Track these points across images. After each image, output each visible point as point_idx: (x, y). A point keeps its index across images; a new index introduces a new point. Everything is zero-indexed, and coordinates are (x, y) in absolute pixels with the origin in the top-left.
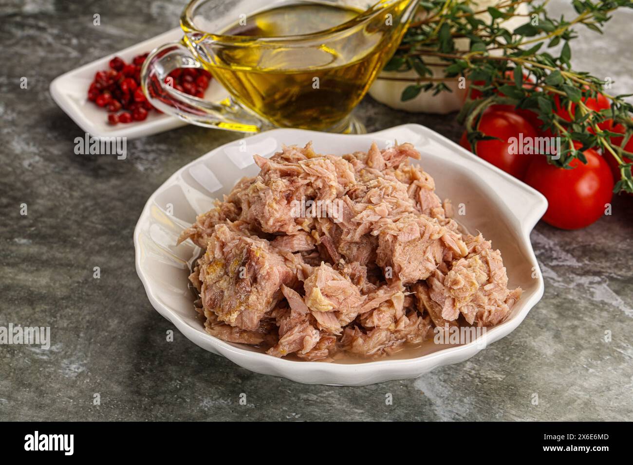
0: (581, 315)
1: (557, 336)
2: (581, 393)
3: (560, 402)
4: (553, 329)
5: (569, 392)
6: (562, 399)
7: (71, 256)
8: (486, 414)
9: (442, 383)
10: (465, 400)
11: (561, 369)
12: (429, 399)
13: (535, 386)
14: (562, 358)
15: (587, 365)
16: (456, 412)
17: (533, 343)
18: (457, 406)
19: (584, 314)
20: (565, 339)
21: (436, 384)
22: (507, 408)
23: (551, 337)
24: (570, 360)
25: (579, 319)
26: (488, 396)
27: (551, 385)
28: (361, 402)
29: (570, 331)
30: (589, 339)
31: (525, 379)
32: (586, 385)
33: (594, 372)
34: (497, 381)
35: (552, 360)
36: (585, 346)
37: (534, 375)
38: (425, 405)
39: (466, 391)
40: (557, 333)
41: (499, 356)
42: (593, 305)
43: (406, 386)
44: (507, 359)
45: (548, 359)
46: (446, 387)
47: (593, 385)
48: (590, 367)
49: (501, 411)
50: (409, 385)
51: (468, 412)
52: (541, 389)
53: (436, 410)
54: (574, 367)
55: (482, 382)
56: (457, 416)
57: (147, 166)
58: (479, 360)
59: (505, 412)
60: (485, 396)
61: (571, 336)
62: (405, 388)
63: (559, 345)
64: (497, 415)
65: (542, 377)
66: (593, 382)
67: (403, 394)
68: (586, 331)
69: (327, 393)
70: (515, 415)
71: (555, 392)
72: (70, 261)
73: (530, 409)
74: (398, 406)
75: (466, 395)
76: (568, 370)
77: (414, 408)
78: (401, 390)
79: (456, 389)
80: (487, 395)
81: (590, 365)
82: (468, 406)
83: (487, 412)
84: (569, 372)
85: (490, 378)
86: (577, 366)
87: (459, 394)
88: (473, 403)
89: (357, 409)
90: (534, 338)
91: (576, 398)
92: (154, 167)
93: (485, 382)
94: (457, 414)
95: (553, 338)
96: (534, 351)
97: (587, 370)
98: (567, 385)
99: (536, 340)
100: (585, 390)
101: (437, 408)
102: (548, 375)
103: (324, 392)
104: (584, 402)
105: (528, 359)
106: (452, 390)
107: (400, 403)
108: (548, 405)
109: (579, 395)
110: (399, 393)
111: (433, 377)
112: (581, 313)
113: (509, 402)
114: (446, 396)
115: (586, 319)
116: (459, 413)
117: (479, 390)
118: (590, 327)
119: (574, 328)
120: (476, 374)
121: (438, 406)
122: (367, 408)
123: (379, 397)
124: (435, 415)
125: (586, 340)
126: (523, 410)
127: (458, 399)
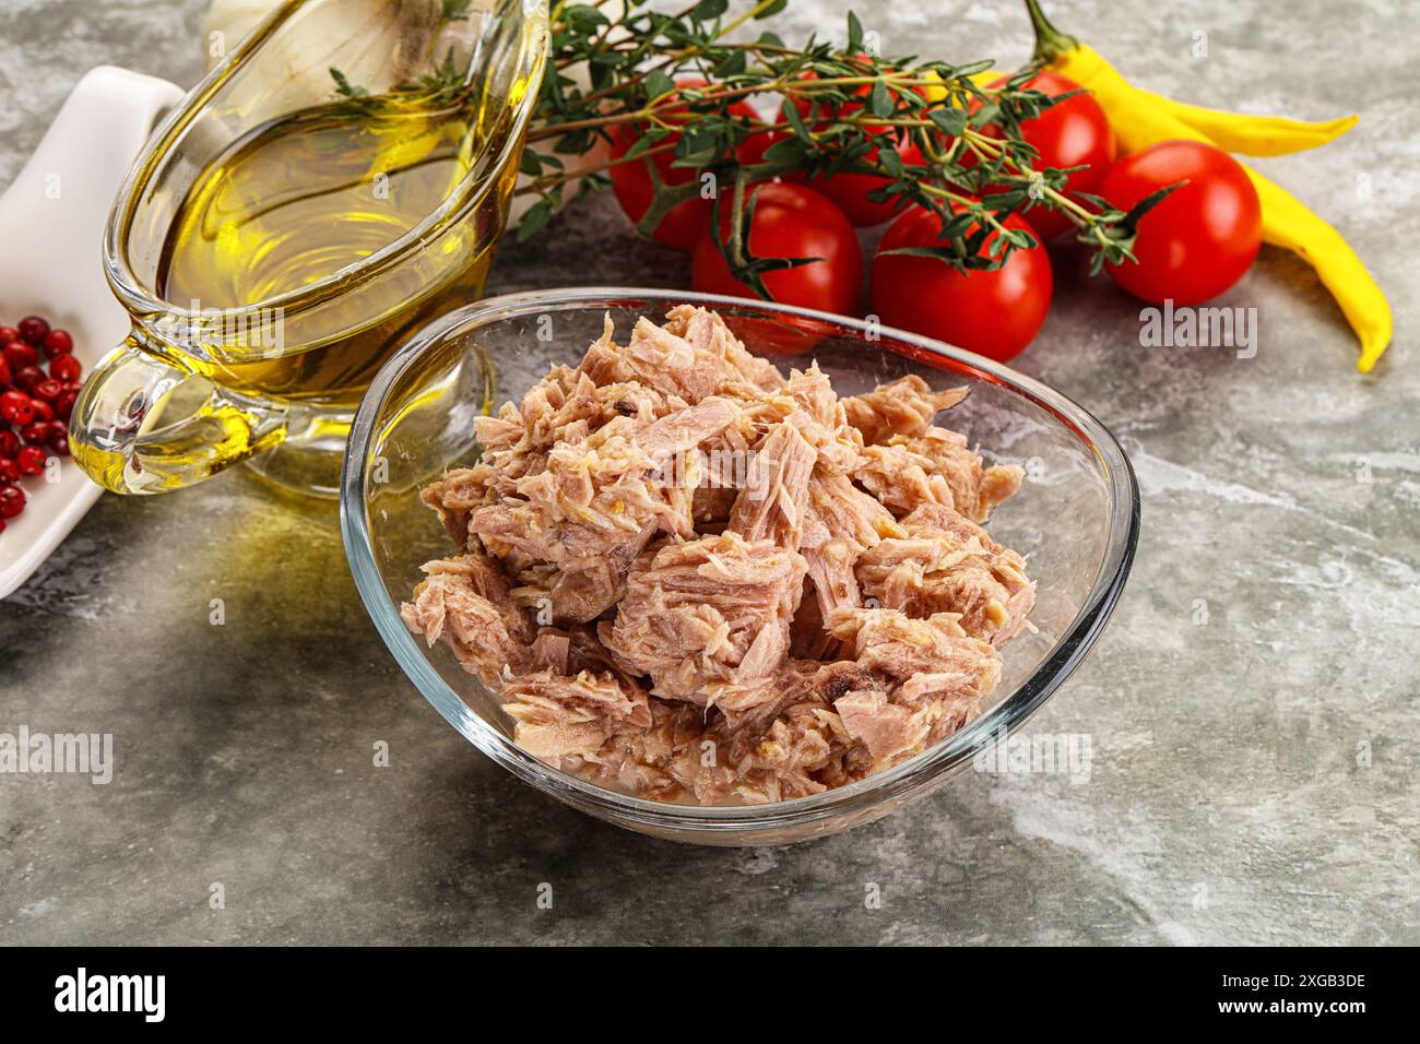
0: (1159, 539)
1: (1160, 604)
2: (1301, 701)
3: (1285, 738)
4: (1140, 592)
5: (1281, 708)
6: (1283, 730)
7: (164, 891)
8: (1192, 828)
9: (1060, 802)
10: (1131, 817)
11: (1228, 668)
12: (1070, 849)
13: (1218, 727)
14: (1208, 644)
15: (1260, 637)
16: (1138, 850)
17: (1134, 638)
18: (1129, 837)
19: (1162, 533)
20: (1176, 601)
21: (1055, 811)
22: (1214, 797)
23: (1152, 610)
24: (1225, 642)
25: (1164, 547)
26: (1161, 790)
27: (1240, 709)
28: (964, 917)
29: (1170, 580)
30: (1216, 583)
31: (1188, 722)
32: (1297, 681)
33: (1283, 648)
34: (1145, 748)
35: (1195, 656)
36: (1220, 598)
37: (1196, 706)
38: (1078, 865)
39: (1116, 797)
40: (1153, 596)
41: (1102, 694)
42: (1159, 506)
43: (1008, 842)
44: (1121, 693)
45: (1189, 658)
46: (1076, 808)
47: (1307, 674)
48: (1268, 640)
49: (1209, 808)
50: (1011, 838)
51: (1158, 840)
52: (1232, 728)
53: (1104, 866)
54: (1242, 652)
55: (1126, 764)
56: (1148, 859)
57: (98, 606)
58: (1078, 722)
59: (1218, 807)
60: (1155, 791)
61: (1182, 591)
62: (1010, 848)
63: (1180, 620)
64: (1211, 821)
65: (1211, 701)
66: (1302, 669)
67: (1019, 861)
68: (1196, 568)
69: (889, 931)
70: (1238, 805)
71: (1260, 721)
72: (173, 902)
73: (1251, 778)
74: (1034, 893)
75: (1124, 805)
76: (1241, 665)
77: (1063, 880)
78: (1008, 855)
79: (1096, 803)
80: (1157, 787)
81: (1267, 637)
82: (1146, 828)
83: (1190, 824)
84: (1245, 668)
85: (1131, 751)
86: (1247, 648)
87: (1109, 811)
88: (1150, 816)
89: (972, 935)
90: (1127, 627)
91: (1304, 717)
92: (110, 600)
93: (1130, 763)
94: (1145, 854)
95: (1156, 610)
96: (1150, 654)
97: (1270, 648)
98: (1265, 696)
99: (1132, 629)
100: (1301, 690)
101: (1101, 861)
102: (1217, 692)
103: (884, 931)
104: (1323, 717)
105: (1155, 675)
106: (1089, 807)
107: (1030, 882)
108: (1273, 755)
109: (1302, 707)
110: (1011, 863)
111: (1034, 798)
112: (1155, 534)
113: (1203, 783)
114: (1092, 826)
115: (1174, 541)
116: (1146, 851)
117: (1137, 784)
118: (1196, 557)
119: (1170, 571)
120: (1100, 753)
121: (1101, 856)
122: (987, 925)
123: (985, 889)
124: (1113, 876)
125: (1213, 587)
126: (1240, 786)
127: (1117, 822)
